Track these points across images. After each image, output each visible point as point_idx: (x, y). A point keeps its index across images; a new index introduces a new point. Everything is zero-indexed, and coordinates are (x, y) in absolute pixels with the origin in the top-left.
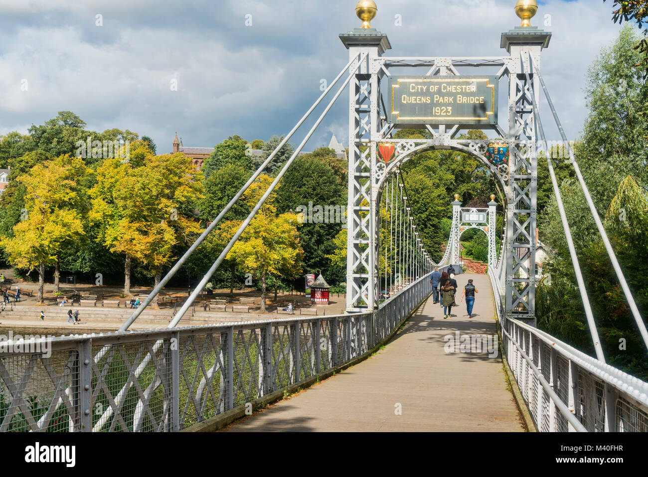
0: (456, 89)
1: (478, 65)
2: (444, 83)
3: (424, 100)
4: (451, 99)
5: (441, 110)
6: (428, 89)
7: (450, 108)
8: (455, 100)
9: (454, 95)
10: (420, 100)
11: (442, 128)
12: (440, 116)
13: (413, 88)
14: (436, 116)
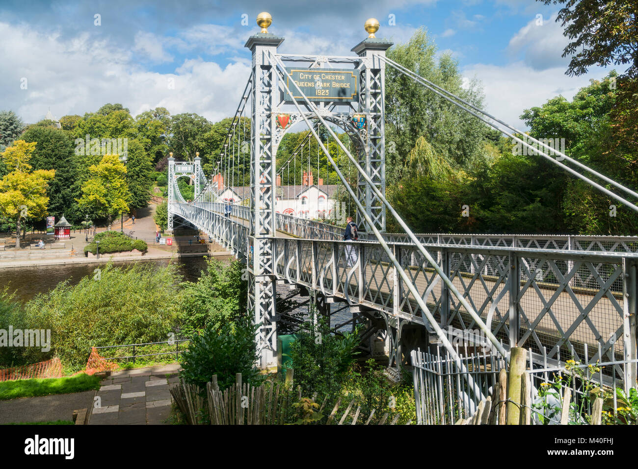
0: (331, 77)
1: (338, 62)
2: (322, 73)
3: (310, 84)
4: (328, 85)
5: (322, 92)
6: (312, 77)
7: (327, 91)
8: (331, 85)
9: (330, 81)
10: (307, 84)
11: (322, 104)
12: (321, 96)
13: (302, 76)
14: (318, 96)
